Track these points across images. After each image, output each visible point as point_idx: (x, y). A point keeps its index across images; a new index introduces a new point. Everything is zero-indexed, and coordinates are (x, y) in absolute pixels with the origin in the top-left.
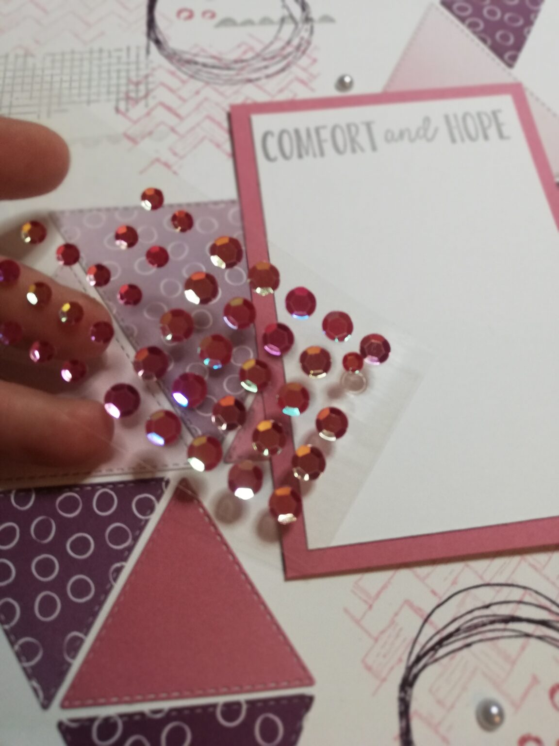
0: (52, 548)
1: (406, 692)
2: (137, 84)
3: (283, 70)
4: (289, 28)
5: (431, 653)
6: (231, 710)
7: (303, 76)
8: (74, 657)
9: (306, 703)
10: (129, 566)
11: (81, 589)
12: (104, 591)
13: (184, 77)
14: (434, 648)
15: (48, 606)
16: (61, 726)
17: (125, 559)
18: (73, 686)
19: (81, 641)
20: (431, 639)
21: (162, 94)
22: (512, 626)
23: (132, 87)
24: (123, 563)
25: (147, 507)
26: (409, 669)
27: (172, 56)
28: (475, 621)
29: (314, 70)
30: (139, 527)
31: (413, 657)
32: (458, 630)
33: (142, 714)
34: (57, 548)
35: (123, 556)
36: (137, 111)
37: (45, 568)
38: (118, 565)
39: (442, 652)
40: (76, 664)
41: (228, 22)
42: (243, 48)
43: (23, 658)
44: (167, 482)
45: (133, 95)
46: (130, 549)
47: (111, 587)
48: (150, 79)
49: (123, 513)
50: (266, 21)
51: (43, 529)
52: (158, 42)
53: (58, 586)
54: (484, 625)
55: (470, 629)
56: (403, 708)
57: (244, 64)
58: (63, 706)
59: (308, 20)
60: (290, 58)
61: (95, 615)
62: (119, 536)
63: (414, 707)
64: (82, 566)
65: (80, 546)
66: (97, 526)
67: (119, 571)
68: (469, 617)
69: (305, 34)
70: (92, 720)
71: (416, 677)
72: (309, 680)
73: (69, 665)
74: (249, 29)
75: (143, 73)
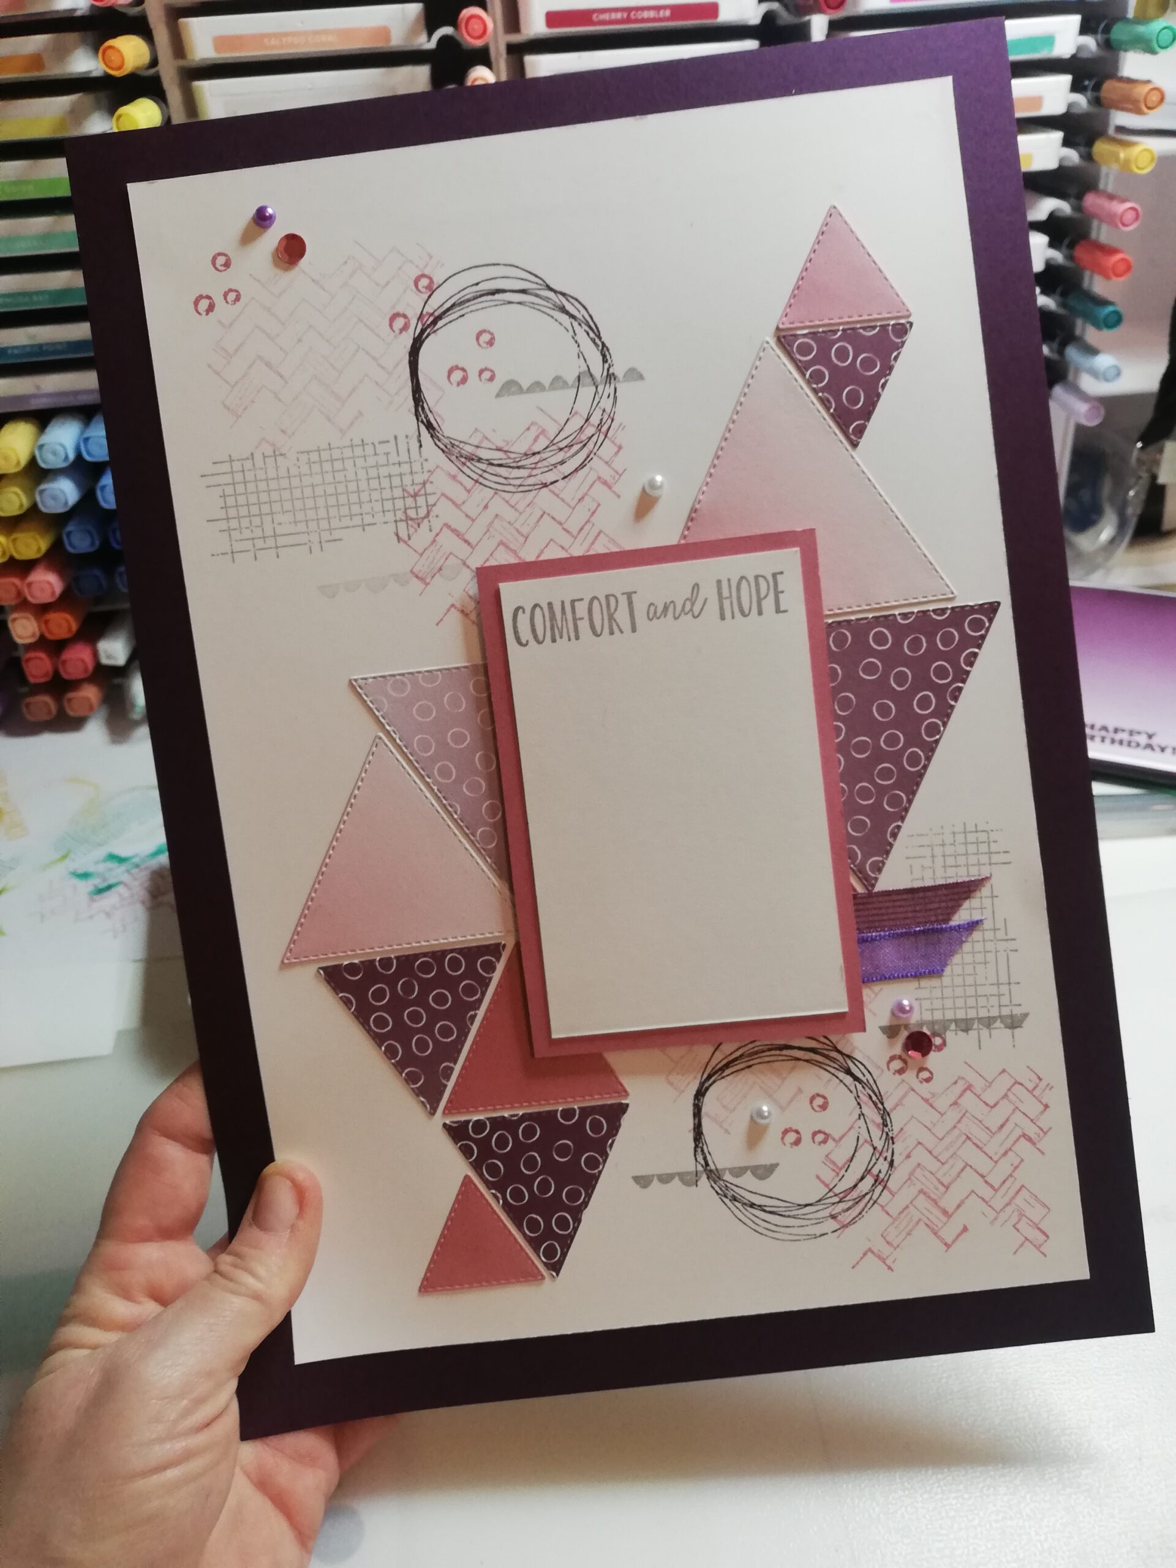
0: (418, 1002)
1: (699, 1100)
2: (415, 496)
3: (582, 466)
4: (587, 392)
5: (720, 1072)
6: (568, 1114)
7: (606, 473)
8: (448, 1080)
9: (623, 1109)
10: (481, 1013)
11: (446, 1032)
12: (464, 1033)
13: (469, 483)
14: (722, 1069)
15: (422, 1045)
16: (445, 1125)
17: (478, 1008)
18: (450, 1101)
19: (452, 1069)
20: (720, 1062)
21: (444, 512)
22: (785, 1052)
23: (410, 502)
24: (477, 1012)
25: (490, 967)
26: (702, 1084)
27: (449, 449)
28: (756, 1049)
29: (619, 463)
30: (485, 983)
31: (705, 1076)
32: (741, 1056)
33: (503, 1117)
34: (421, 1001)
35: (477, 1005)
36: (422, 537)
37: (415, 1017)
38: (472, 1013)
39: (727, 1072)
40: (451, 1084)
41: (511, 387)
42: (534, 432)
43: (410, 1082)
44: (504, 946)
45: (412, 513)
46: (480, 1001)
47: (469, 1030)
48: (429, 488)
49: (471, 972)
50: (558, 382)
51: (408, 988)
52: (429, 426)
53: (428, 1029)
54: (764, 1051)
55: (751, 1055)
56: (696, 1111)
57: (537, 458)
58: (445, 1113)
59: (610, 377)
60: (591, 445)
61: (459, 1052)
62: (470, 990)
63: (704, 1110)
64: (445, 1015)
65: (440, 999)
66: (451, 984)
67: (473, 1018)
68: (751, 1046)
69: (607, 403)
70: (468, 1122)
71: (707, 1089)
72: (626, 1094)
73: (445, 1086)
74: (537, 398)
75: (419, 478)
